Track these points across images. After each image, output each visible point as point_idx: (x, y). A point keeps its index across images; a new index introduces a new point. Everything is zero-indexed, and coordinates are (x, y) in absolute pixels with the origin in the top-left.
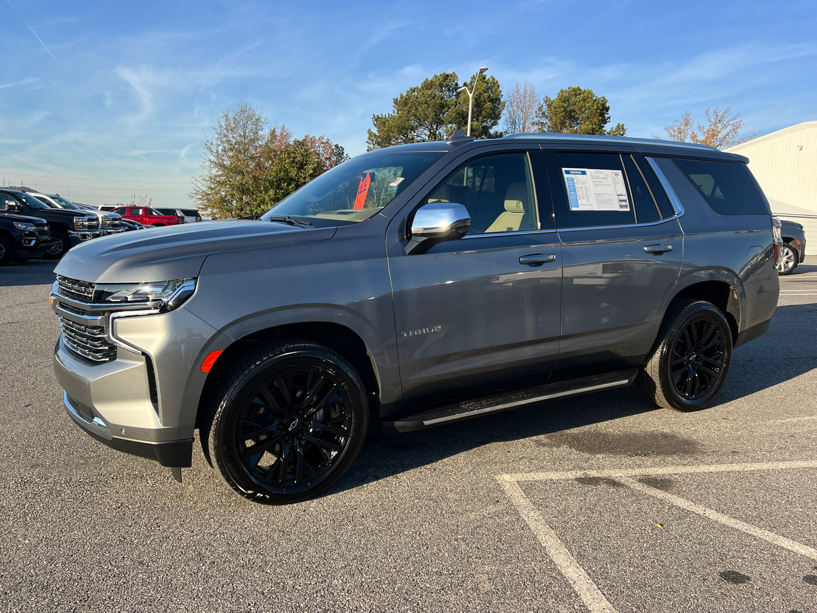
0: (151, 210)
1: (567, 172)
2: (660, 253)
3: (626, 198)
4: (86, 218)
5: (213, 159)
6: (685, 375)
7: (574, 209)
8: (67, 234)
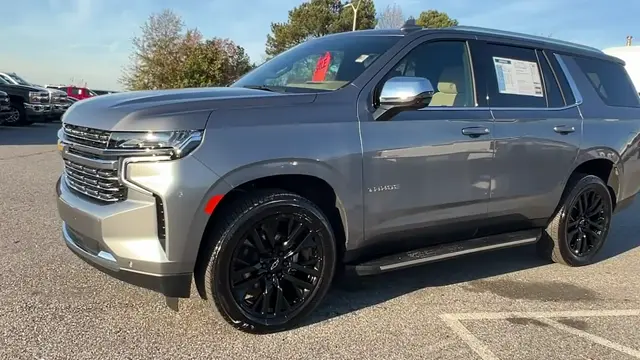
0: (88, 91)
1: (497, 61)
2: (565, 133)
3: (540, 86)
4: (40, 93)
5: (139, 52)
6: (576, 236)
7: (502, 92)
8: (24, 106)
